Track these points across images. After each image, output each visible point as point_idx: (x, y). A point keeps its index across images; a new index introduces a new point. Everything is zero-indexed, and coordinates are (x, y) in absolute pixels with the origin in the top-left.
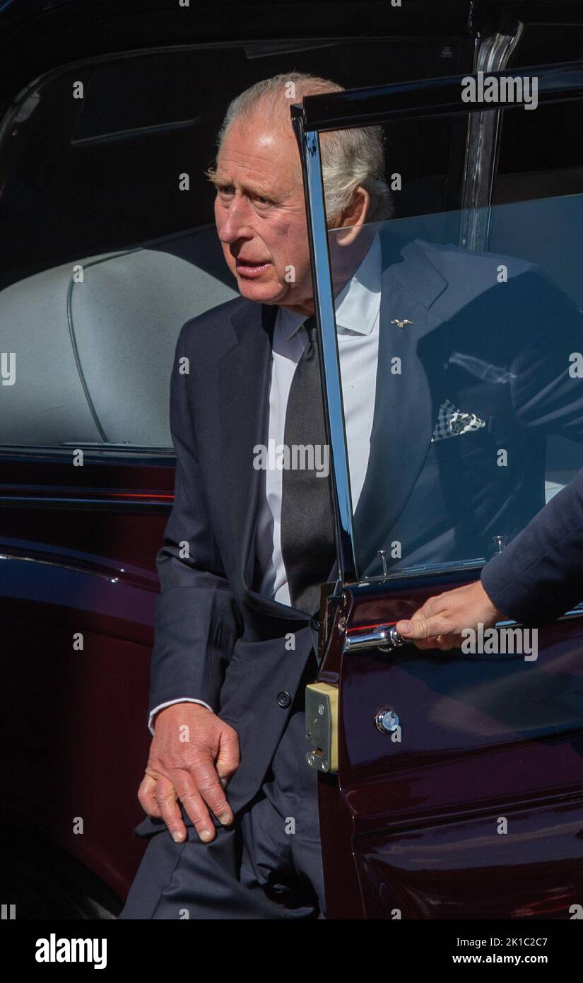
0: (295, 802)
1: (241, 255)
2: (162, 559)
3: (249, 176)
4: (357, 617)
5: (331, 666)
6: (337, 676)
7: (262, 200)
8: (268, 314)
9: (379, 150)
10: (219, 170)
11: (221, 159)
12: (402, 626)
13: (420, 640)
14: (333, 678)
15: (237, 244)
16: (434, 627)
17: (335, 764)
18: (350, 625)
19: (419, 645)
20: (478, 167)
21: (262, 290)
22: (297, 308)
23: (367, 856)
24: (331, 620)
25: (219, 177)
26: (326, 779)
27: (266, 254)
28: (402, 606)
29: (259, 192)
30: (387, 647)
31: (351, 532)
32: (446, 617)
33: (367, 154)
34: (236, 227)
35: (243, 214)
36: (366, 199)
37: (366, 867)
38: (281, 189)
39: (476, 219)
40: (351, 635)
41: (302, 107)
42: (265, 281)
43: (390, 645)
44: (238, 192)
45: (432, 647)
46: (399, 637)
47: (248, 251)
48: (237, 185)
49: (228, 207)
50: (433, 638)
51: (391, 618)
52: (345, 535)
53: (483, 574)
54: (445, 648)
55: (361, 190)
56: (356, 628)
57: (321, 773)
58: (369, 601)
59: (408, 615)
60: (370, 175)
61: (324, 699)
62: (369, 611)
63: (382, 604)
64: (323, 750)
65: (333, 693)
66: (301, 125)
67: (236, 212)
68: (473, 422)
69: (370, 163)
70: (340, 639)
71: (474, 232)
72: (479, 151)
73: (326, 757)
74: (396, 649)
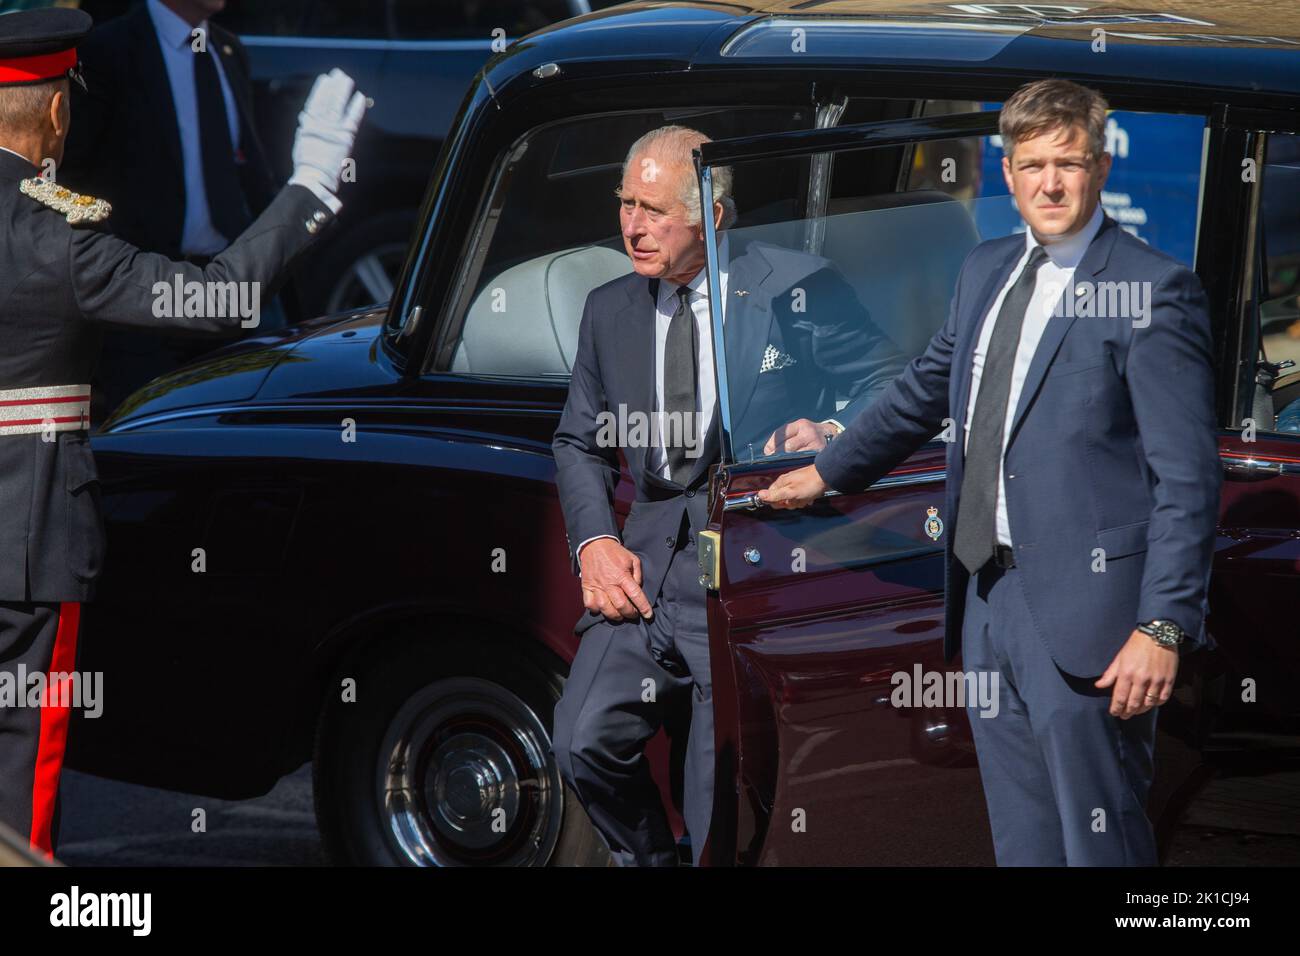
0: (676, 609)
1: (638, 247)
2: (557, 445)
3: (645, 194)
4: (733, 488)
5: (715, 519)
6: (719, 526)
7: (654, 209)
8: (654, 284)
9: (730, 178)
10: (624, 189)
11: (624, 182)
12: (762, 494)
13: (774, 503)
14: (717, 527)
15: (635, 239)
16: (784, 494)
17: (717, 584)
18: (728, 492)
19: (774, 507)
20: (818, 193)
21: (650, 268)
22: (672, 280)
23: (738, 645)
24: (716, 489)
25: (624, 194)
26: (712, 593)
27: (655, 246)
28: (763, 480)
29: (652, 205)
30: (753, 507)
31: (729, 430)
32: (791, 488)
33: (723, 181)
34: (636, 228)
35: (641, 219)
36: (722, 210)
37: (738, 653)
38: (666, 203)
39: (816, 227)
40: (730, 499)
41: (699, 150)
42: (652, 263)
43: (754, 506)
44: (638, 204)
45: (783, 507)
46: (760, 501)
47: (643, 243)
48: (636, 199)
49: (630, 214)
50: (782, 502)
51: (755, 488)
52: (726, 433)
53: (816, 460)
54: (791, 508)
55: (718, 204)
56: (731, 495)
57: (708, 589)
58: (743, 476)
59: (766, 486)
60: (724, 193)
61: (710, 541)
62: (742, 484)
63: (749, 479)
64: (709, 575)
65: (716, 537)
66: (699, 162)
67: (636, 218)
68: (788, 360)
69: (724, 186)
70: (721, 502)
71: (814, 236)
72: (818, 182)
73: (712, 580)
74: (759, 509)
